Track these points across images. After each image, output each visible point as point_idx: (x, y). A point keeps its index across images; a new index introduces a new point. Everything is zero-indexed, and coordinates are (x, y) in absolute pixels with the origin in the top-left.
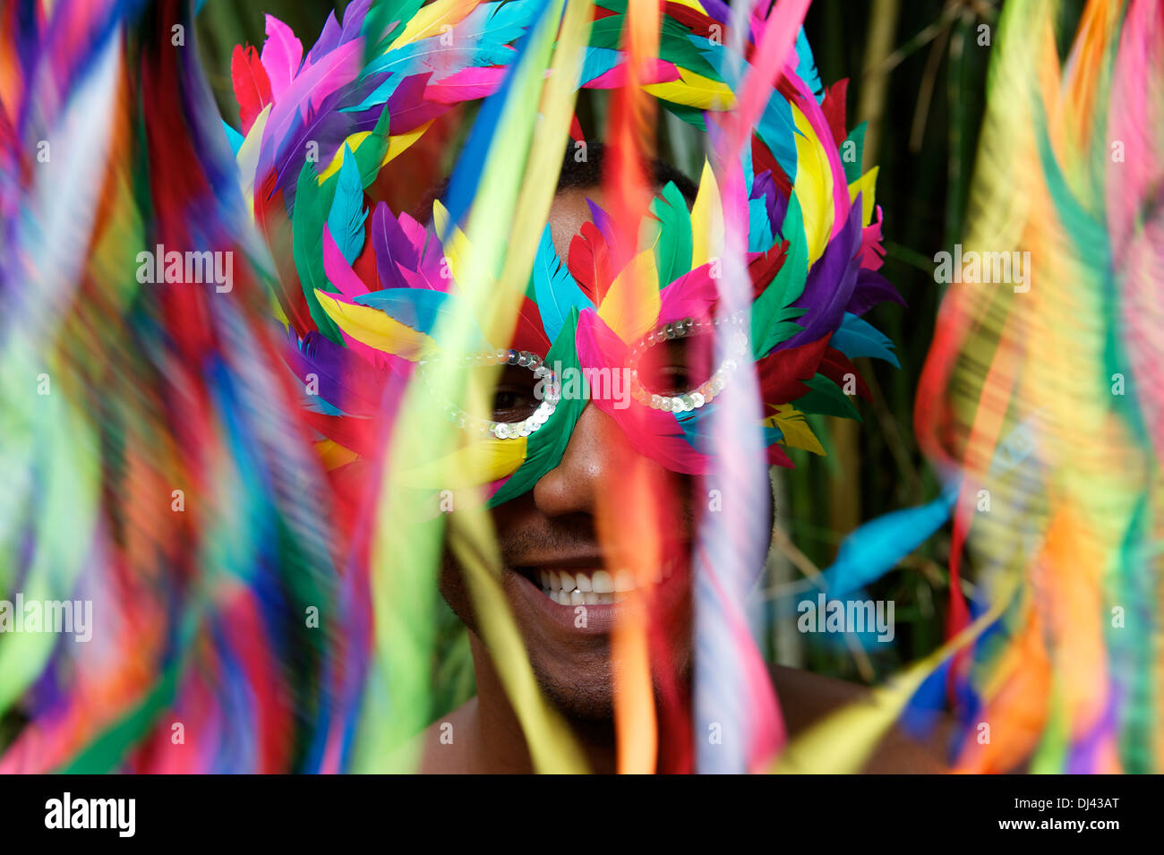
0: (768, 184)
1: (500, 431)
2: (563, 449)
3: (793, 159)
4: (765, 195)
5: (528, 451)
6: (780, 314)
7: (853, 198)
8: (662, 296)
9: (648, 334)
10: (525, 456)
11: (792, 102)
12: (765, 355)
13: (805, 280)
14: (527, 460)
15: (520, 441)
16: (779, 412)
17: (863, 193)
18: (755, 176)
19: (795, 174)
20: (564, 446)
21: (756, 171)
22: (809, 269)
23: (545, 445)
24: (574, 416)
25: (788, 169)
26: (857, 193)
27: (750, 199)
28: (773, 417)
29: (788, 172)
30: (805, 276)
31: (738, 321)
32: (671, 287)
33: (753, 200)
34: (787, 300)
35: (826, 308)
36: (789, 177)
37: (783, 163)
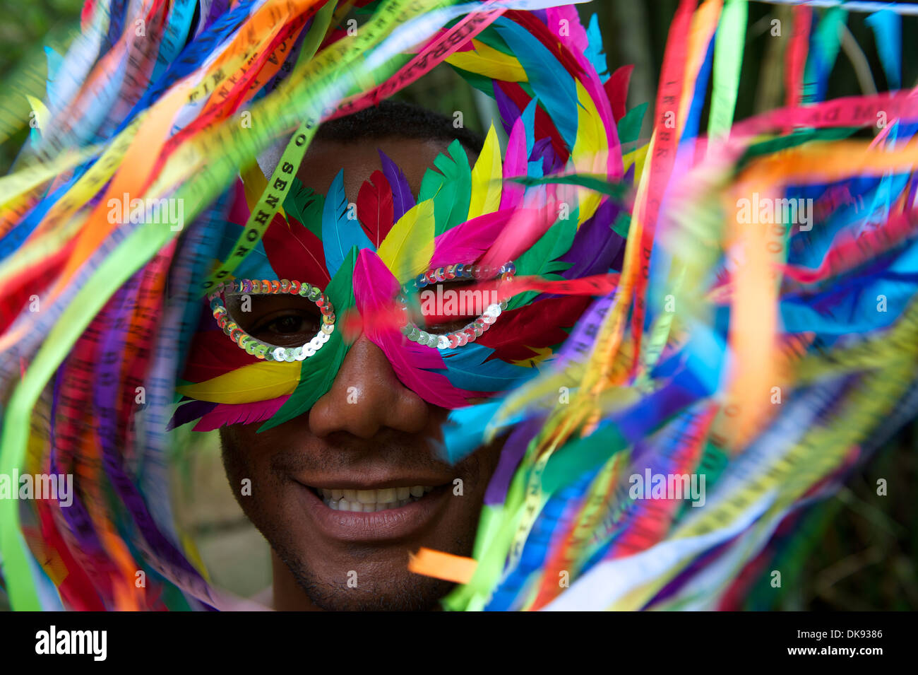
0: (548, 150)
1: (278, 354)
2: (334, 375)
3: (573, 130)
4: (542, 158)
5: (302, 374)
6: (546, 266)
7: (626, 166)
8: (437, 242)
9: (421, 276)
10: (298, 379)
11: (577, 79)
12: (529, 302)
13: (573, 238)
14: (301, 382)
15: (295, 365)
16: (537, 354)
17: (636, 164)
18: (535, 142)
19: (574, 143)
20: (335, 371)
21: (537, 137)
22: (578, 227)
23: (317, 370)
24: (345, 348)
25: (569, 138)
26: (630, 164)
27: (529, 161)
28: (533, 359)
29: (568, 141)
30: (574, 234)
31: (507, 270)
32: (446, 235)
33: (531, 163)
34: (554, 255)
35: (591, 265)
36: (568, 145)
37: (563, 132)
